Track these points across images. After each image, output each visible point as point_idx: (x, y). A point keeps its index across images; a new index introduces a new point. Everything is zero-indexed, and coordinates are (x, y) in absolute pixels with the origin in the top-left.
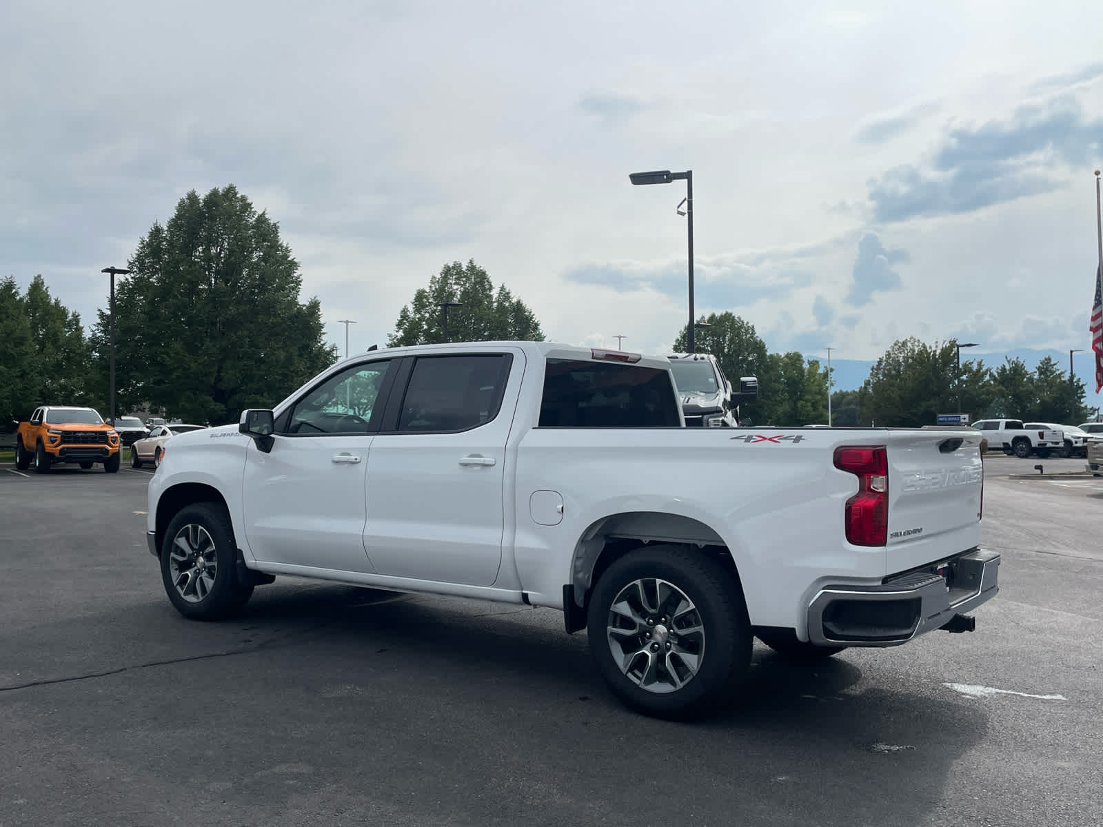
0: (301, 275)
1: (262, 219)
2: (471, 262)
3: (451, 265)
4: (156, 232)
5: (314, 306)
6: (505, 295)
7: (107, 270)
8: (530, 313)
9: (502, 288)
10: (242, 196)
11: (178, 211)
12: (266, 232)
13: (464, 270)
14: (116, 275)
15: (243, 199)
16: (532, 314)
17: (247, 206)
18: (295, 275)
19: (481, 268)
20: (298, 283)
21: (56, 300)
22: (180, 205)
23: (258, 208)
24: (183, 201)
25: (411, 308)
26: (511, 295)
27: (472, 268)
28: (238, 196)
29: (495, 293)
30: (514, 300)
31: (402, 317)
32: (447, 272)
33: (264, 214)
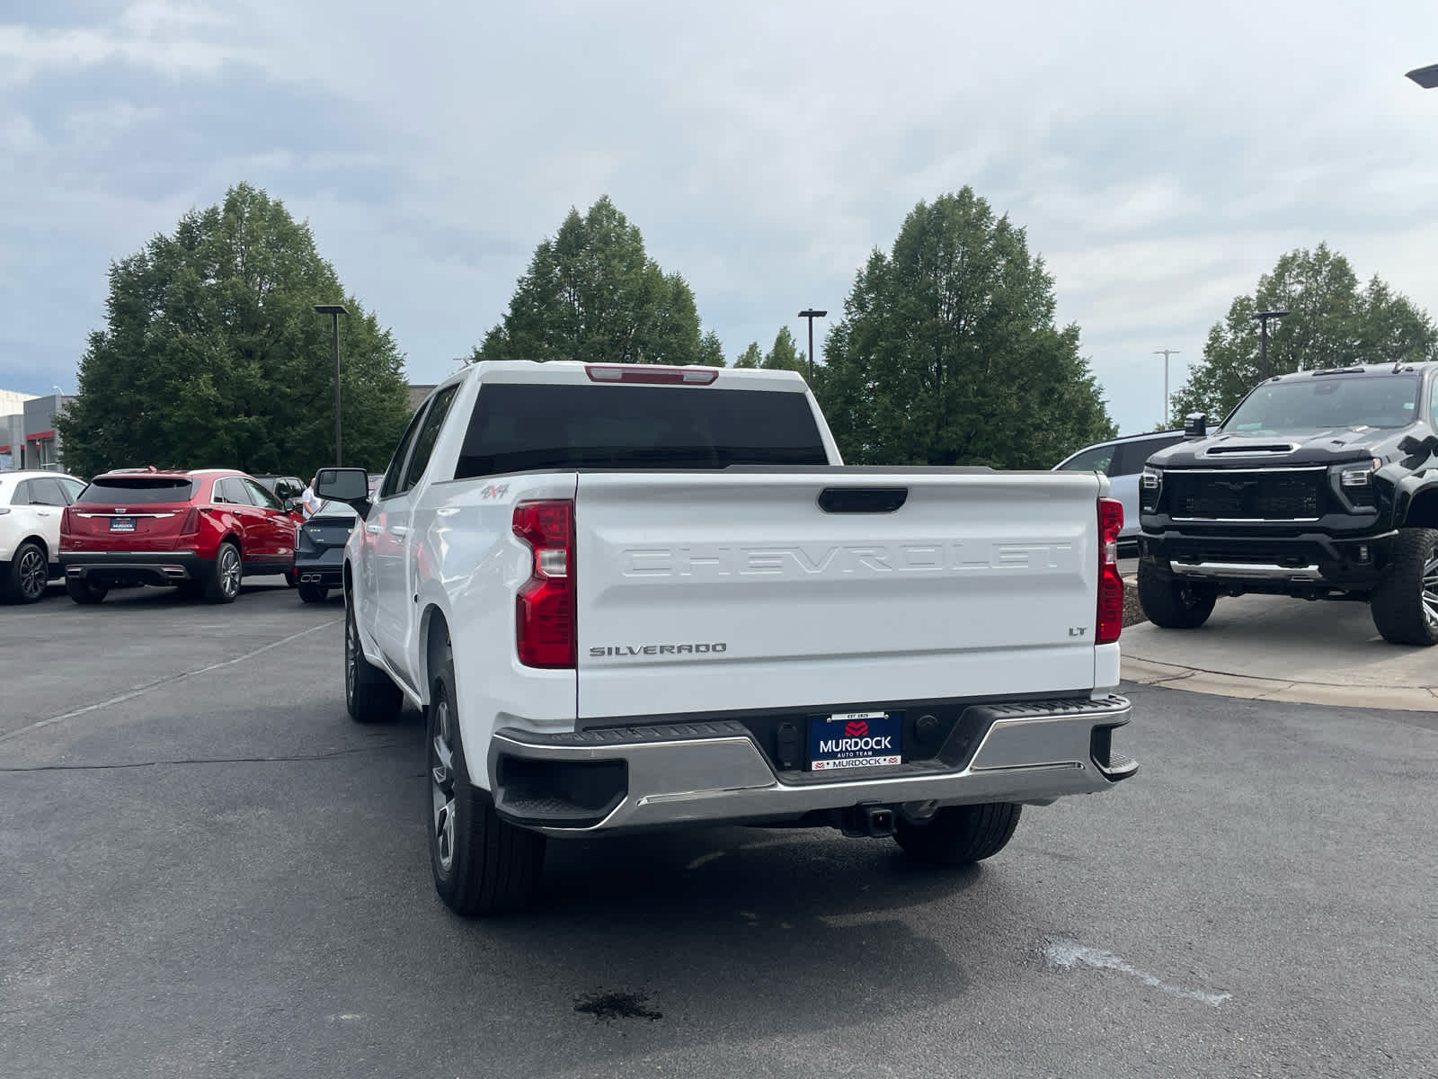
0: (1054, 295)
1: (1003, 226)
2: (1322, 247)
3: (1290, 255)
4: (877, 259)
5: (1072, 334)
6: (1379, 293)
7: (803, 314)
8: (1424, 315)
9: (1375, 282)
10: (978, 200)
11: (904, 229)
12: (1009, 243)
13: (1311, 260)
14: (814, 318)
15: (981, 202)
16: (1427, 317)
17: (984, 212)
18: (1048, 295)
19: (1339, 255)
20: (1050, 305)
21: (802, 354)
22: (907, 222)
23: (997, 213)
24: (910, 217)
25: (1225, 324)
26: (1390, 290)
27: (1323, 256)
28: (974, 199)
29: (1362, 289)
30: (1394, 298)
31: (1211, 339)
32: (1285, 265)
33: (1005, 218)
